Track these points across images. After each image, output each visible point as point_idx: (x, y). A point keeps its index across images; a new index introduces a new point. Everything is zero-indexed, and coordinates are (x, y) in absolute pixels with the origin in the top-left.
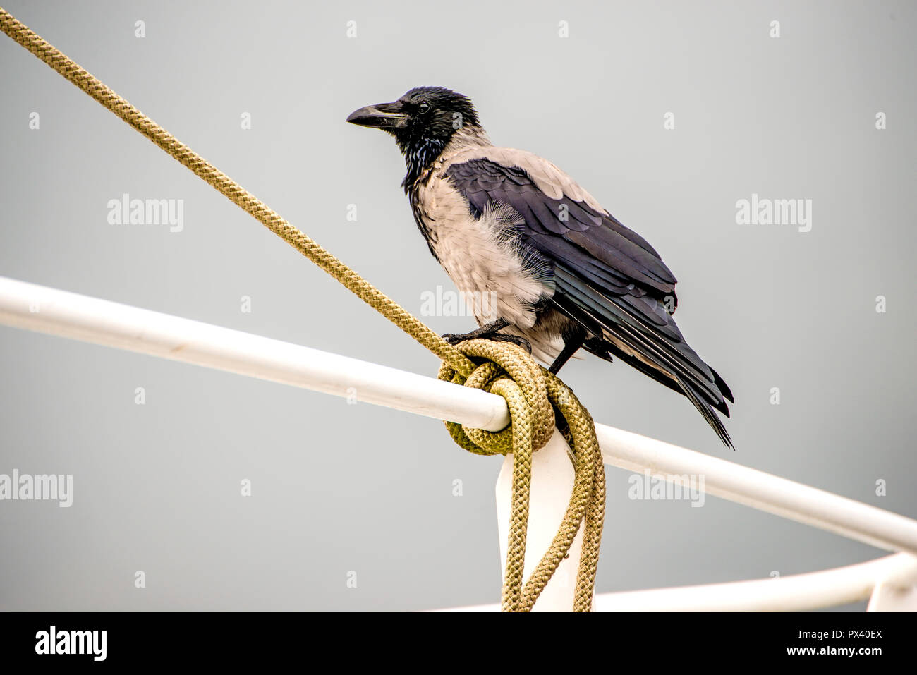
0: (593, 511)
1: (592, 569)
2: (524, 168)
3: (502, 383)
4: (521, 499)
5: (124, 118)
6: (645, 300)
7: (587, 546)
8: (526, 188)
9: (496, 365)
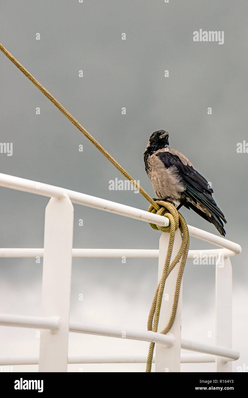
0: (186, 250)
1: (184, 265)
2: (178, 156)
3: (167, 214)
4: (171, 246)
5: (85, 135)
6: (207, 194)
7: (183, 259)
8: (178, 162)
9: (165, 208)
